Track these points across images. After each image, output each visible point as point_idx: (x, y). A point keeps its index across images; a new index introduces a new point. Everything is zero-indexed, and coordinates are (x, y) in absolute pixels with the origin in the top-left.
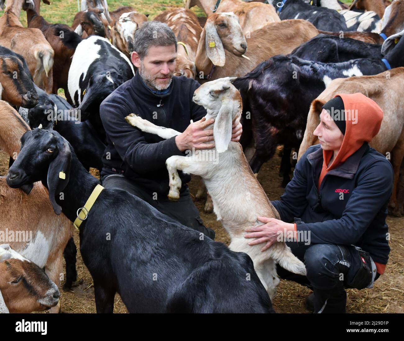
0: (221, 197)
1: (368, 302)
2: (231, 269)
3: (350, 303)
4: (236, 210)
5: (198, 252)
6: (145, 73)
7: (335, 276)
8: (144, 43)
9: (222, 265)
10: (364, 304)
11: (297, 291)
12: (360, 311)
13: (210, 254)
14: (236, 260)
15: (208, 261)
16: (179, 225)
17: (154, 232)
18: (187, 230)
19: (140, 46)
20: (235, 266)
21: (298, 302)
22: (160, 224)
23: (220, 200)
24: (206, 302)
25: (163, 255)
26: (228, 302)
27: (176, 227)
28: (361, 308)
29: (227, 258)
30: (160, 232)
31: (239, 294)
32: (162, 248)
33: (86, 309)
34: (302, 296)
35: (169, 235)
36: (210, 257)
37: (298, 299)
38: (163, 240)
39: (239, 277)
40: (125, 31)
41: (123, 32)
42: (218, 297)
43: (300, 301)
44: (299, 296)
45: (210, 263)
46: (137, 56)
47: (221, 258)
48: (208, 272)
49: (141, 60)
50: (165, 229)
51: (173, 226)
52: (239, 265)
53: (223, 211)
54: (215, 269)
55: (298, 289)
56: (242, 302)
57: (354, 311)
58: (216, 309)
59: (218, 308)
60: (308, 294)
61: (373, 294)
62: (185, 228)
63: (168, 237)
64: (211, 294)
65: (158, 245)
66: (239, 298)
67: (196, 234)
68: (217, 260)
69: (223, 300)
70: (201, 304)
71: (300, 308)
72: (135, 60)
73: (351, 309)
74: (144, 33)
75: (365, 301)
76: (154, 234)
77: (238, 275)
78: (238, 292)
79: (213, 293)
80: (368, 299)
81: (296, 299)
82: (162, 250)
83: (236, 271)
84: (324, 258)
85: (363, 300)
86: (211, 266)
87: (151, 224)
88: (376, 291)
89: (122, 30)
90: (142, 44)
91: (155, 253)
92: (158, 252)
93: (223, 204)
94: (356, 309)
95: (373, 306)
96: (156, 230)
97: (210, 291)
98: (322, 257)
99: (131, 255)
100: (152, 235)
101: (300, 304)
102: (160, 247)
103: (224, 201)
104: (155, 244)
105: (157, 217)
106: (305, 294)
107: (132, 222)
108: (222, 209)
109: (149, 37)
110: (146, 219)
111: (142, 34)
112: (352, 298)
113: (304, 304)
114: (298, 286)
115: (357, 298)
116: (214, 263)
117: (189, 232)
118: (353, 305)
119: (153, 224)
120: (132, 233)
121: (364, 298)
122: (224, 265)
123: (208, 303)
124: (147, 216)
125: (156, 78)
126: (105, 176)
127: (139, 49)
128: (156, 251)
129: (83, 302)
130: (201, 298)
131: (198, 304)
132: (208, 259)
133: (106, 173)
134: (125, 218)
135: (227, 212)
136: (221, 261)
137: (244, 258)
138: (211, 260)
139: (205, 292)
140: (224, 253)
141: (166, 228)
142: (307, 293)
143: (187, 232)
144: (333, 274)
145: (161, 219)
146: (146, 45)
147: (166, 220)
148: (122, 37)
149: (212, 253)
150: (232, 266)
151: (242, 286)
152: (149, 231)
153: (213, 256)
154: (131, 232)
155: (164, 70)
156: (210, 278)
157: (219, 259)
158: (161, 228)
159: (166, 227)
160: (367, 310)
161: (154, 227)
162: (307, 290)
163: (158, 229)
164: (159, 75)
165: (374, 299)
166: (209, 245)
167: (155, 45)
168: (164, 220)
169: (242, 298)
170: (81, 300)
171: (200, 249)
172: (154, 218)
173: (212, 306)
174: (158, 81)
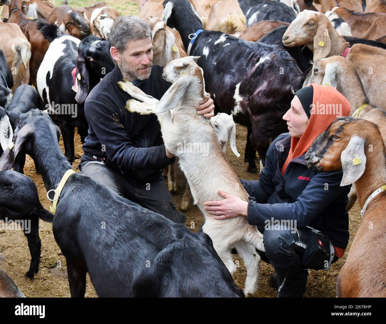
0: (196, 178)
1: (329, 279)
2: (193, 249)
3: (312, 281)
4: (212, 193)
5: (160, 235)
6: (126, 66)
7: (290, 255)
8: (122, 38)
9: (185, 245)
10: (326, 281)
11: (263, 269)
12: (322, 288)
13: (172, 236)
14: (198, 240)
15: (171, 243)
16: (139, 207)
17: (115, 215)
18: (148, 213)
19: (119, 42)
20: (197, 246)
21: (264, 280)
22: (120, 208)
23: (195, 181)
24: (172, 281)
25: (125, 238)
26: (193, 280)
27: (137, 210)
28: (323, 285)
29: (189, 239)
30: (121, 215)
31: (203, 271)
32: (124, 231)
33: (62, 289)
34: (267, 275)
35: (130, 218)
36: (173, 238)
37: (264, 278)
38: (124, 224)
39: (201, 256)
40: (104, 28)
41: (102, 29)
42: (183, 276)
43: (265, 279)
44: (264, 274)
45: (173, 244)
46: (116, 51)
47: (184, 238)
48: (172, 252)
49: (120, 54)
50: (125, 212)
51: (134, 209)
52: (200, 245)
53: (199, 193)
54: (178, 250)
55: (264, 268)
56: (206, 279)
57: (316, 288)
58: (182, 286)
59: (184, 287)
60: (272, 273)
61: (334, 271)
62: (145, 210)
63: (129, 220)
64: (176, 274)
65: (120, 228)
66: (203, 276)
67: (157, 217)
68: (179, 241)
69: (188, 278)
70: (168, 283)
71: (265, 285)
72: (114, 54)
73: (313, 286)
74: (120, 30)
75: (326, 278)
76: (115, 217)
77: (200, 254)
78: (202, 270)
79: (178, 272)
80: (329, 276)
81: (262, 277)
82: (125, 233)
83: (198, 250)
84: (279, 238)
85: (325, 277)
86: (174, 247)
87: (111, 207)
88: (337, 269)
89: (101, 27)
90: (121, 40)
91: (118, 236)
92: (121, 235)
93: (199, 185)
94: (318, 286)
95: (334, 283)
96: (117, 214)
97: (175, 270)
98: (278, 237)
99: (95, 238)
100: (114, 218)
101: (265, 282)
102: (123, 230)
103: (200, 182)
104: (117, 228)
105: (117, 201)
106: (270, 272)
107: (94, 205)
108: (198, 191)
109: (127, 32)
110: (107, 202)
111: (118, 30)
112: (314, 276)
113: (269, 282)
114: (263, 265)
115: (318, 276)
116: (178, 244)
117: (150, 215)
118: (315, 282)
119: (113, 207)
120: (95, 217)
121: (326, 275)
122: (186, 245)
123: (174, 281)
124: (108, 199)
125: (138, 70)
126: (85, 162)
127: (118, 44)
128: (119, 234)
129: (60, 282)
130: (168, 277)
131: (165, 283)
132: (171, 241)
133: (87, 160)
134: (87, 201)
135: (202, 194)
136: (183, 242)
137: (204, 238)
138: (174, 241)
139: (171, 271)
140: (186, 234)
141: (127, 212)
142: (272, 271)
143: (148, 215)
144: (288, 253)
145: (121, 202)
146: (124, 40)
147: (126, 203)
148: (101, 33)
149: (174, 235)
150: (194, 246)
151: (205, 264)
152: (110, 215)
153: (175, 238)
154: (94, 215)
155: (144, 61)
156: (174, 259)
157: (182, 240)
158: (122, 211)
159: (127, 210)
160: (329, 287)
161: (115, 210)
162: (272, 269)
163: (119, 212)
164: (140, 66)
165: (335, 276)
166: (170, 228)
167: (133, 40)
168: (124, 203)
169: (206, 275)
170: (57, 281)
171: (162, 232)
172: (114, 201)
173: (178, 285)
174: (140, 72)
